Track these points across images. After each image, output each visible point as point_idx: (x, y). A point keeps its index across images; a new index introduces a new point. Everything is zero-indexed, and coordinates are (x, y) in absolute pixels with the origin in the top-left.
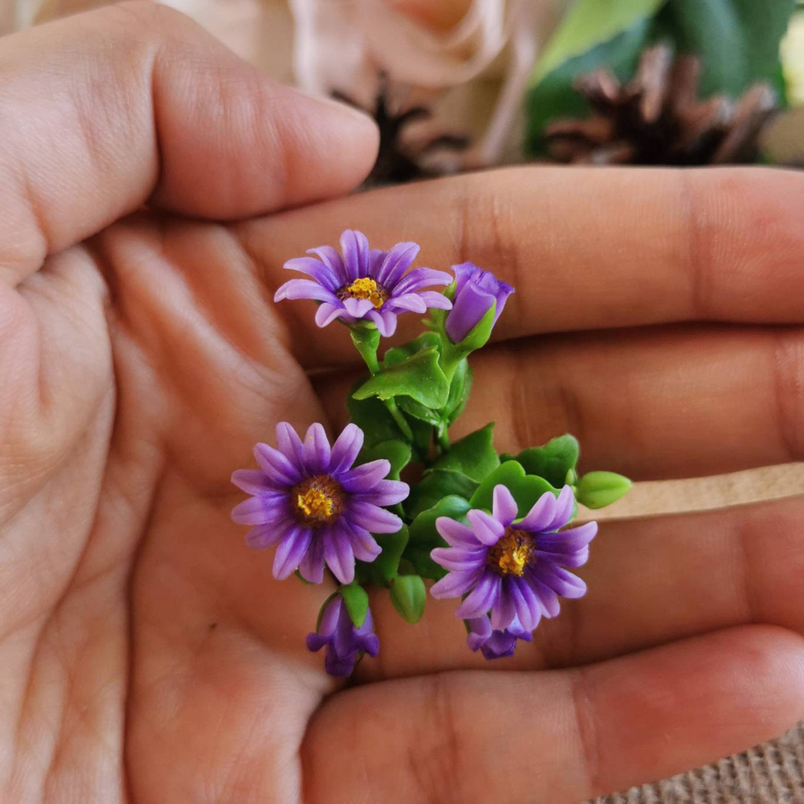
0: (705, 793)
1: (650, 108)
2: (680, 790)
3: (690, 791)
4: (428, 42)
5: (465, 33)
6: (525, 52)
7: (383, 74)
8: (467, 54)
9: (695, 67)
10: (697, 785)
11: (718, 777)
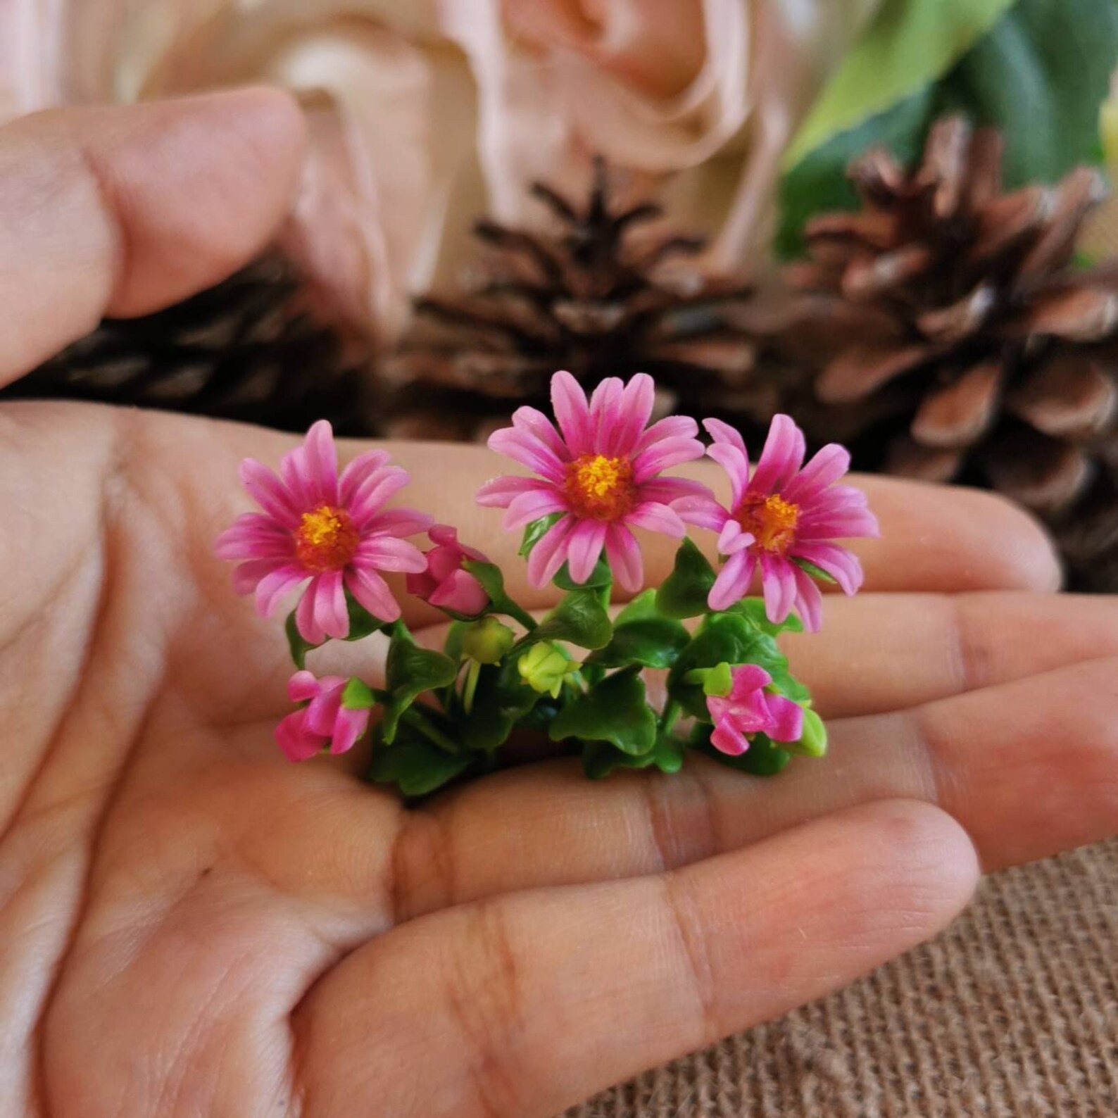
0: (1071, 1104)
1: (944, 202)
2: (1040, 1101)
3: (1052, 1103)
4: (647, 113)
5: (696, 98)
6: (774, 126)
7: (599, 162)
8: (696, 127)
9: (1000, 142)
10: (1062, 1095)
11: (1086, 1083)
